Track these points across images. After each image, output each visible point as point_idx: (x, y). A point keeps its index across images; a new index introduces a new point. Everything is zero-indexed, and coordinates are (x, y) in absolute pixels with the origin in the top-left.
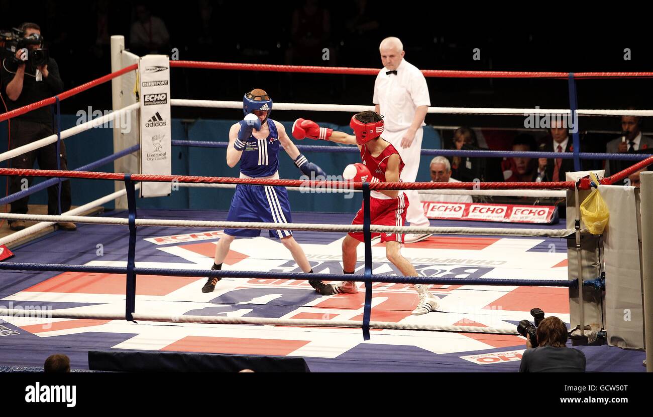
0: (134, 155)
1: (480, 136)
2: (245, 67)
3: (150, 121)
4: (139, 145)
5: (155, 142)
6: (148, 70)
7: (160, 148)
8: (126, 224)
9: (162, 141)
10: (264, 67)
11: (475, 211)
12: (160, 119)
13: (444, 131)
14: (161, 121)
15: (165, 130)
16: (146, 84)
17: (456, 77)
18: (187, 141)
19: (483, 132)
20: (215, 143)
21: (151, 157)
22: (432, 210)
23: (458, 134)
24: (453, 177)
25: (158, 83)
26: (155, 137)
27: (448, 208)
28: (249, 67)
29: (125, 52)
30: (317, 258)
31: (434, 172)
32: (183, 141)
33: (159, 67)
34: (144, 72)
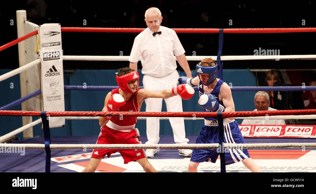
0: (38, 98)
1: (285, 76)
2: (117, 30)
3: (48, 72)
4: (41, 90)
5: (53, 87)
6: (46, 34)
7: (56, 92)
8: (44, 148)
9: (57, 86)
10: (131, 30)
11: (290, 131)
12: (56, 70)
13: (258, 73)
14: (56, 72)
15: (60, 78)
16: (44, 45)
17: (273, 32)
18: (75, 86)
19: (287, 72)
20: (97, 87)
21: (49, 98)
22: (257, 131)
23: (269, 75)
24: (271, 106)
25: (53, 44)
26: (52, 84)
27: (270, 129)
28: (120, 30)
29: (27, 22)
30: (177, 169)
31: (258, 102)
32: (73, 86)
33: (53, 32)
34: (42, 37)
